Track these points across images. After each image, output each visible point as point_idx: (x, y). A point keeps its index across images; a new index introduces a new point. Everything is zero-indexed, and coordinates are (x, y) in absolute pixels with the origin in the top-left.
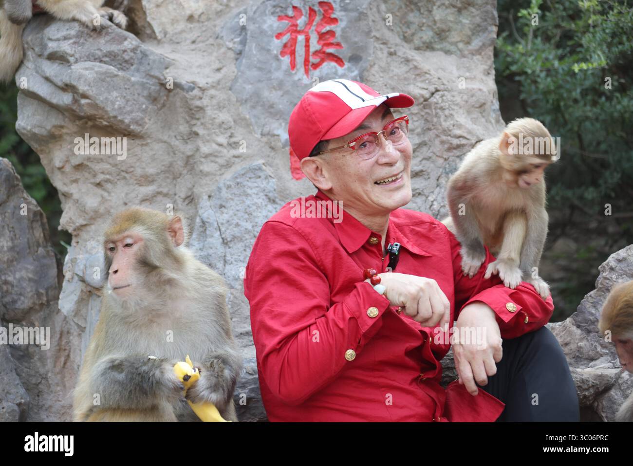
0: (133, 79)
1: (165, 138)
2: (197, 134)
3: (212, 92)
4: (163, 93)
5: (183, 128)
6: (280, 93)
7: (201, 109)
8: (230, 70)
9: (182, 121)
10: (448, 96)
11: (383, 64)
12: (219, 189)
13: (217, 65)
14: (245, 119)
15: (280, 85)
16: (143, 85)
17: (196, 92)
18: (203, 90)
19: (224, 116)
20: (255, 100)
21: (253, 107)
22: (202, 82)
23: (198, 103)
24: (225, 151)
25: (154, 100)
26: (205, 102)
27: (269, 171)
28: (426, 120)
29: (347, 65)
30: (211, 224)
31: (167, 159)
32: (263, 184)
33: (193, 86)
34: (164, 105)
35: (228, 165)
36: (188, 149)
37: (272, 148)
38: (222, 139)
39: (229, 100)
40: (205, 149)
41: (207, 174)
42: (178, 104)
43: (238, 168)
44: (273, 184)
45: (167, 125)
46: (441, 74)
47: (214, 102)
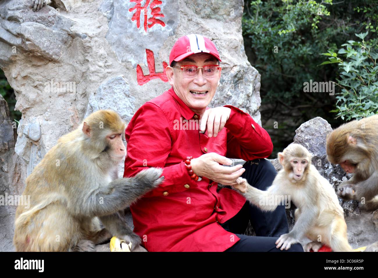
0: (54, 31)
1: (71, 63)
2: (88, 61)
3: (96, 39)
4: (70, 39)
5: (81, 58)
6: (131, 40)
7: (90, 47)
8: (105, 27)
9: (80, 54)
10: (219, 42)
11: (185, 25)
12: (100, 90)
13: (98, 25)
14: (113, 53)
15: (132, 36)
16: (59, 35)
17: (87, 39)
18: (91, 38)
19: (102, 51)
20: (119, 43)
21: (117, 47)
22: (90, 34)
23: (88, 44)
24: (103, 70)
25: (65, 43)
26: (92, 44)
27: (126, 80)
29: (166, 25)
30: (96, 108)
31: (72, 74)
32: (122, 87)
33: (86, 35)
34: (70, 45)
35: (104, 77)
36: (83, 68)
37: (128, 69)
38: (101, 64)
39: (105, 43)
40: (92, 69)
41: (93, 82)
42: (78, 45)
43: (110, 78)
44: (128, 87)
45: (72, 56)
46: (215, 31)
47: (97, 44)
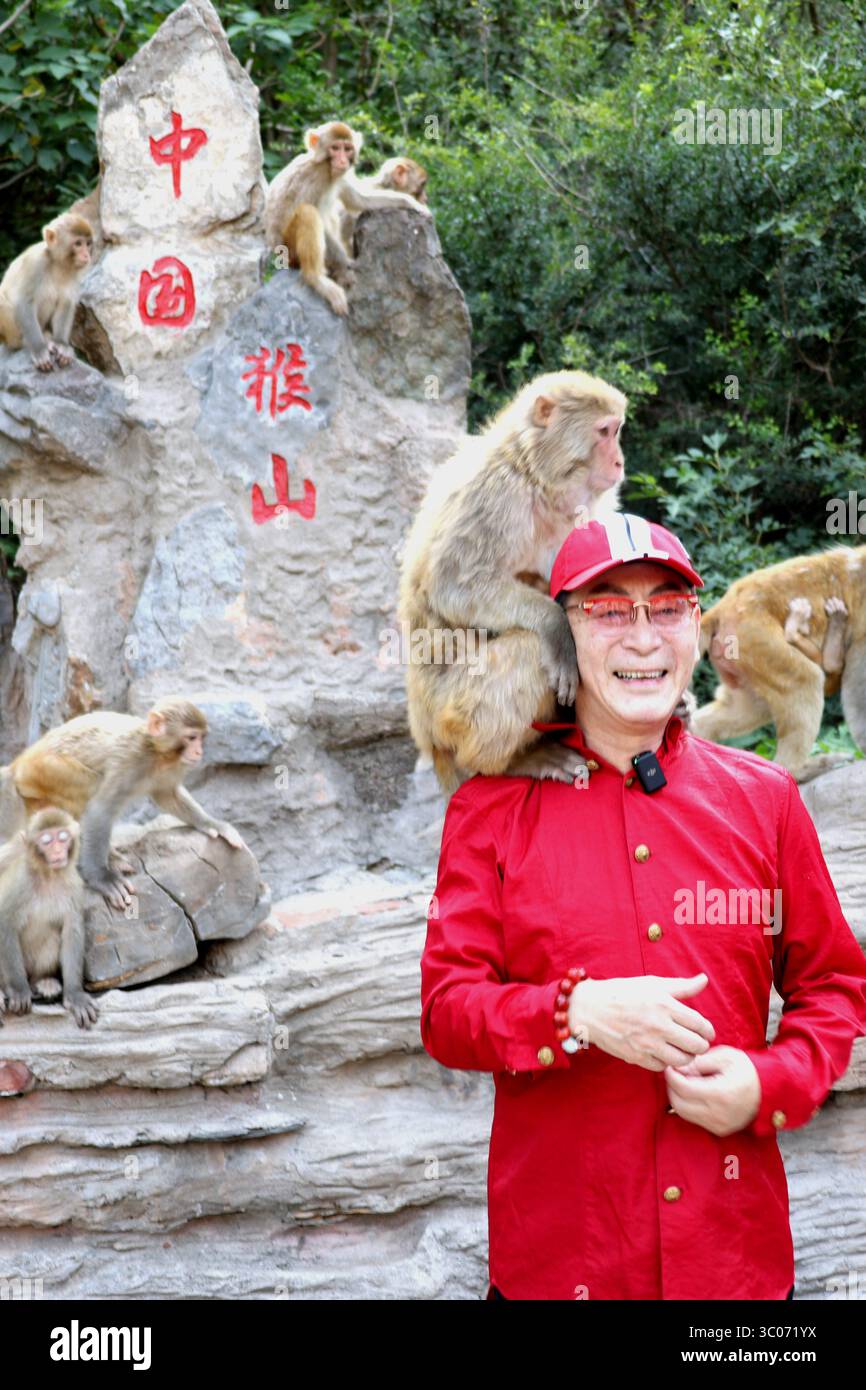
0: (94, 415)
1: (125, 476)
2: (156, 474)
3: (175, 431)
4: (125, 430)
5: (144, 467)
6: (244, 435)
7: (162, 448)
8: (195, 409)
9: (142, 459)
10: (416, 445)
11: (352, 409)
12: (177, 531)
13: (180, 403)
14: (207, 460)
15: (245, 427)
16: (104, 422)
17: (158, 430)
18: (165, 429)
19: (185, 456)
20: (220, 441)
21: (216, 448)
22: (164, 420)
23: (158, 442)
24: (185, 492)
25: (114, 436)
26: (167, 440)
27: (229, 513)
28: (393, 469)
29: (314, 408)
30: (167, 566)
31: (126, 498)
32: (221, 526)
33: (154, 425)
34: (125, 443)
35: (187, 506)
36: (148, 488)
37: (235, 491)
38: (183, 480)
39: (192, 440)
40: (164, 489)
41: (166, 515)
42: (140, 441)
43: (197, 509)
44: (233, 526)
45: (127, 463)
46: (411, 422)
47: (176, 441)
